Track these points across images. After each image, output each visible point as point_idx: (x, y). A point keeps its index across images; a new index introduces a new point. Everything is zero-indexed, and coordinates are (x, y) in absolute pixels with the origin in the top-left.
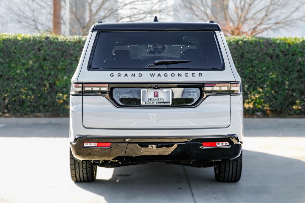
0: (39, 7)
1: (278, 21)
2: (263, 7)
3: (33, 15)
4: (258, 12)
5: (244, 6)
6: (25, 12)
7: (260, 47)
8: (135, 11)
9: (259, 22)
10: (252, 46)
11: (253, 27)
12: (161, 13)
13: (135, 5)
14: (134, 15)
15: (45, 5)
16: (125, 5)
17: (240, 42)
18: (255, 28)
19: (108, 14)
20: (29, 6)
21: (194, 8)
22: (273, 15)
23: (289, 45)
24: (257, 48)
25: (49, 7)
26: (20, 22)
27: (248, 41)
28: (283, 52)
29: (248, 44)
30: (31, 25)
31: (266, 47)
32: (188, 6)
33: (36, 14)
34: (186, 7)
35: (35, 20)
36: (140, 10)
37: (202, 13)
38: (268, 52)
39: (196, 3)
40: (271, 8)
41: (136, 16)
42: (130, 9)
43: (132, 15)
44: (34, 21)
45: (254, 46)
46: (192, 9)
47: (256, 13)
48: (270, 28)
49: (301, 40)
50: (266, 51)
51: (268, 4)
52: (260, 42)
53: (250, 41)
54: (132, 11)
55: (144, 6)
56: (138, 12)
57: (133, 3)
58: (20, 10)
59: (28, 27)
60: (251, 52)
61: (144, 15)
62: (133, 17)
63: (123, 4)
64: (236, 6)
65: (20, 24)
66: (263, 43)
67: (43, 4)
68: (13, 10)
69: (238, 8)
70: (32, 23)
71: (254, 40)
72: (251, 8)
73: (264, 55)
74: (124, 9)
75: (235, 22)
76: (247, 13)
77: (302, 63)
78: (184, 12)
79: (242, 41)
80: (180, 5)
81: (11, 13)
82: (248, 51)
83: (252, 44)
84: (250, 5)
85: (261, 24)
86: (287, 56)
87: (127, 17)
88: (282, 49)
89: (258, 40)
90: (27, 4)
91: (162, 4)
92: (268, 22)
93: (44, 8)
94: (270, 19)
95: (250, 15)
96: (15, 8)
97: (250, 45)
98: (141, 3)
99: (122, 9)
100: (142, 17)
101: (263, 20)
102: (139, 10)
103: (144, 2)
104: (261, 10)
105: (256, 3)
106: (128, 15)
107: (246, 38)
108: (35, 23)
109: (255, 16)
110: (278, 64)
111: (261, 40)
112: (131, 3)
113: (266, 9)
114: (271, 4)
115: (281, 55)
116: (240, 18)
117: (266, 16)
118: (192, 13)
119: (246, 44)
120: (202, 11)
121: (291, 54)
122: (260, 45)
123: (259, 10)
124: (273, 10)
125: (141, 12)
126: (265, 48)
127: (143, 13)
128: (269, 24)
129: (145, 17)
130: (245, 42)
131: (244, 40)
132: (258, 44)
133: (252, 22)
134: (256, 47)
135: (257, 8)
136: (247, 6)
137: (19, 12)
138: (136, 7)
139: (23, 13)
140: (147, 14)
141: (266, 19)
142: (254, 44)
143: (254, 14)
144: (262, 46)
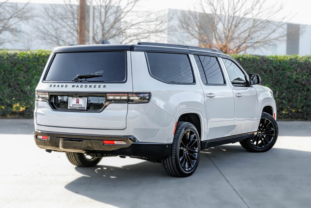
0: (61, 26)
1: (259, 40)
2: (247, 28)
3: (56, 33)
4: (243, 32)
5: (231, 27)
6: (49, 30)
7: (257, 63)
8: (140, 31)
9: (243, 42)
10: (250, 62)
11: (238, 45)
12: (162, 33)
13: (140, 25)
14: (140, 34)
15: (66, 24)
16: (133, 25)
17: (241, 59)
18: (240, 46)
19: (118, 33)
20: (53, 26)
21: (190, 29)
22: (255, 35)
23: (280, 62)
24: (255, 64)
25: (68, 26)
26: (45, 39)
27: (247, 58)
28: (275, 68)
29: (247, 61)
30: (54, 41)
31: (261, 63)
32: (185, 26)
33: (58, 32)
34: (183, 27)
35: (58, 37)
36: (145, 30)
37: (196, 33)
38: (263, 67)
39: (192, 24)
40: (253, 30)
41: (141, 35)
42: (136, 29)
43: (138, 34)
44: (56, 38)
45: (251, 63)
46: (188, 29)
47: (241, 34)
48: (251, 46)
49: (289, 58)
50: (262, 66)
51: (251, 26)
52: (256, 59)
53: (249, 58)
54: (138, 31)
55: (148, 26)
56: (143, 32)
57: (138, 24)
58: (45, 29)
59: (51, 43)
60: (250, 67)
61: (148, 34)
62: (139, 36)
63: (130, 25)
64: (224, 27)
65: (44, 41)
66: (259, 59)
67: (63, 23)
68: (39, 29)
69: (226, 29)
70: (55, 40)
71: (252, 57)
72: (237, 29)
73: (260, 70)
74: (131, 29)
75: (223, 41)
76: (233, 33)
77: (290, 77)
78: (182, 31)
79: (242, 58)
80: (179, 26)
81: (38, 31)
82: (247, 67)
83: (250, 60)
84: (236, 27)
85: (244, 42)
86: (279, 71)
87: (134, 35)
88: (274, 65)
89: (255, 57)
90: (50, 24)
91: (163, 25)
92: (251, 41)
93: (64, 27)
94: (252, 39)
95: (236, 35)
96: (41, 27)
97: (248, 61)
98: (146, 24)
99: (129, 28)
100: (146, 36)
101: (245, 39)
102: (143, 30)
103: (148, 24)
104: (245, 31)
105: (240, 25)
106: (135, 34)
107: (245, 56)
108: (57, 40)
109: (240, 36)
110: (271, 77)
111: (258, 58)
112: (137, 23)
113: (249, 30)
114: (253, 27)
115: (274, 70)
116: (227, 37)
117: (249, 36)
118: (189, 33)
119: (245, 61)
120: (196, 31)
121: (281, 69)
122: (257, 62)
123: (243, 31)
124: (255, 32)
125: (146, 31)
126: (260, 65)
127: (147, 33)
128: (251, 43)
129: (149, 36)
130: (244, 59)
131: (244, 57)
132: (255, 61)
133: (238, 41)
134: (253, 63)
135: (242, 29)
136: (233, 27)
137: (44, 30)
138: (141, 27)
139: (48, 31)
140: (151, 34)
141: (248, 39)
142: (252, 60)
143: (239, 35)
144: (259, 63)
